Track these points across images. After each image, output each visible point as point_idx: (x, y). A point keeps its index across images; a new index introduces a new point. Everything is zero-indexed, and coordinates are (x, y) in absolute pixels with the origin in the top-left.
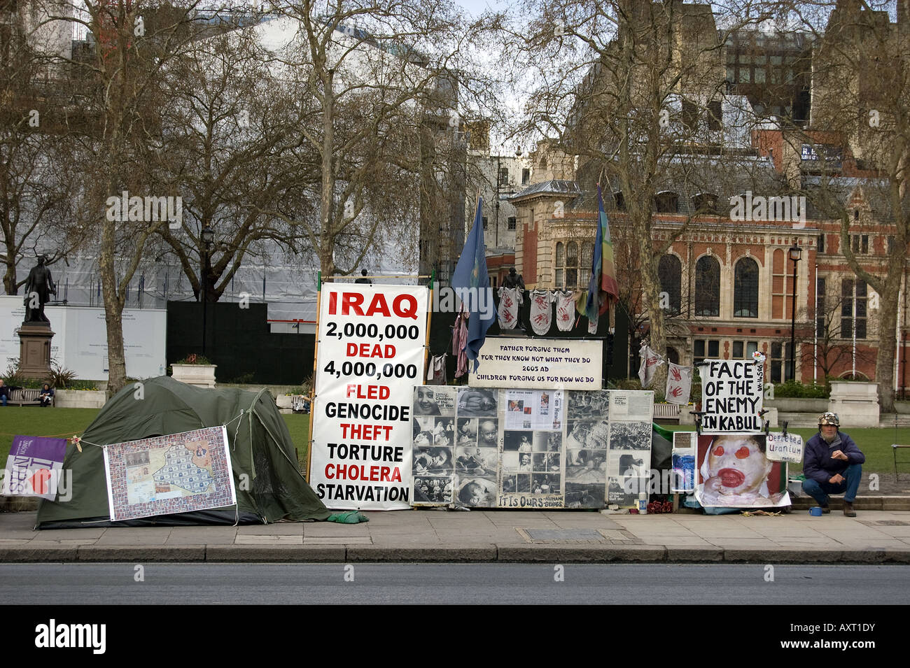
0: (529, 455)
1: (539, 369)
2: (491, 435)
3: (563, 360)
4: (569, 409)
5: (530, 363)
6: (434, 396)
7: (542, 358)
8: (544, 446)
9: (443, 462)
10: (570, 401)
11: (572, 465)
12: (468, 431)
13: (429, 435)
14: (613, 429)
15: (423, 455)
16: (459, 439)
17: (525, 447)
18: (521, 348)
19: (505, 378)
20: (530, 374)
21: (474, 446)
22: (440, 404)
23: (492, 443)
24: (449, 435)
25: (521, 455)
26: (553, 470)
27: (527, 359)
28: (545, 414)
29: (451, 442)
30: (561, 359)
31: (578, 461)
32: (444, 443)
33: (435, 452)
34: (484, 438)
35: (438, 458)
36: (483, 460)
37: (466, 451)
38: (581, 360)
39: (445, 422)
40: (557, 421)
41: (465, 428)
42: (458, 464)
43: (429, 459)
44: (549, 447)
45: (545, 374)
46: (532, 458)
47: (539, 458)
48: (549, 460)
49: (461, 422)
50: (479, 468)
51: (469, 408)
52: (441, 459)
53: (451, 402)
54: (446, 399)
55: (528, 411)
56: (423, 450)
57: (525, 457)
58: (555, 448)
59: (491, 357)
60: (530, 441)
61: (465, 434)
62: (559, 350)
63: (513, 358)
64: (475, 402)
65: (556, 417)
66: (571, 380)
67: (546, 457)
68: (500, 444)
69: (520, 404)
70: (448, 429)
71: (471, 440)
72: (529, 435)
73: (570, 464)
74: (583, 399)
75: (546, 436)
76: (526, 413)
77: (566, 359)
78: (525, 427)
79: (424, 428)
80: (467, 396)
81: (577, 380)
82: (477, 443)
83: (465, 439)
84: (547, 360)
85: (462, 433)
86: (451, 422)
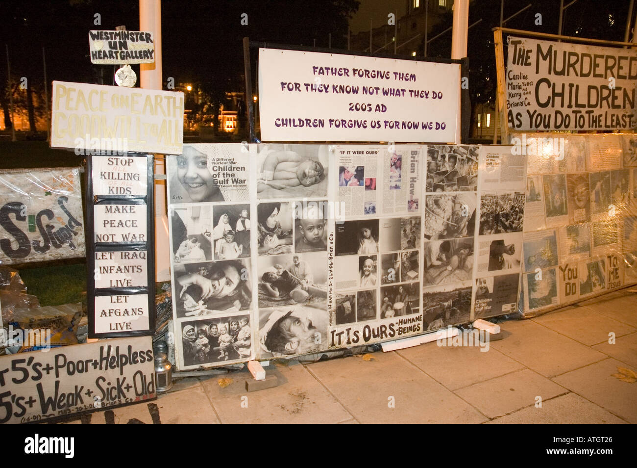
0: (373, 258)
1: (374, 107)
2: (316, 231)
3: (407, 93)
4: (428, 177)
5: (361, 98)
6: (210, 165)
7: (377, 89)
8: (396, 243)
9: (234, 286)
10: (429, 164)
11: (432, 266)
12: (277, 226)
13: (205, 244)
14: (483, 205)
15: (197, 279)
16: (261, 242)
17: (368, 247)
18: (346, 71)
19: (322, 123)
20: (359, 116)
21: (289, 252)
22: (221, 178)
23: (318, 245)
24: (242, 238)
25: (362, 260)
26: (410, 278)
27: (355, 91)
28: (397, 187)
29: (247, 250)
30: (403, 91)
31: (439, 259)
32: (231, 252)
33: (217, 270)
34: (305, 236)
35: (223, 281)
36: (304, 275)
37: (275, 263)
38: (431, 95)
39: (234, 215)
40: (414, 198)
41: (271, 222)
42: (262, 287)
43: (207, 285)
44: (404, 242)
45: (381, 117)
46: (379, 263)
47: (389, 261)
48: (403, 264)
49: (265, 211)
50: (298, 289)
51: (278, 183)
52: (229, 282)
53: (240, 175)
54: (232, 169)
55: (371, 186)
56: (191, 269)
57: (368, 262)
58: (412, 243)
59: (297, 86)
60: (375, 235)
61: (271, 231)
62: (402, 77)
63: (334, 88)
64: (289, 170)
65: (412, 192)
66: (416, 127)
67: (399, 259)
68: (331, 244)
69: (360, 172)
70: (239, 227)
71: (283, 241)
72: (373, 225)
73: (429, 264)
74: (447, 159)
75: (398, 224)
76: (368, 187)
77: (411, 91)
78: (367, 212)
79: (193, 229)
80: (273, 160)
81: (424, 127)
82: (293, 247)
83: (273, 241)
84: (385, 93)
85: (266, 232)
86: (244, 214)
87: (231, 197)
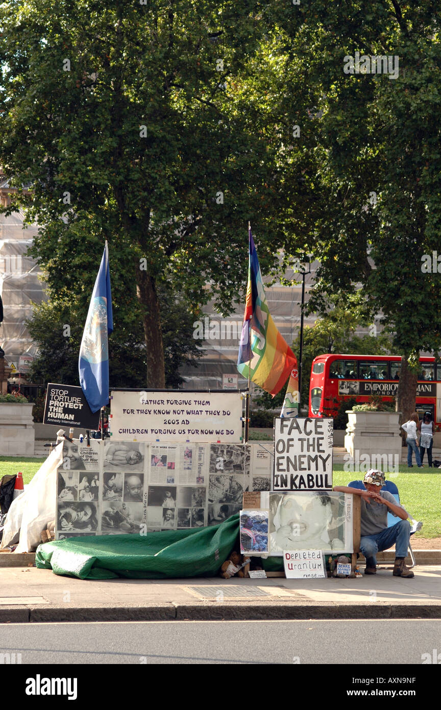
0: (173, 510)
1: (180, 422)
2: (136, 490)
3: (204, 413)
4: (211, 464)
5: (172, 417)
6: (79, 451)
7: (183, 411)
9: (88, 516)
10: (212, 455)
11: (214, 520)
12: (114, 485)
13: (73, 490)
14: (255, 484)
15: (68, 510)
16: (104, 494)
17: (169, 503)
18: (162, 402)
19: (146, 431)
20: (170, 427)
21: (120, 500)
22: (85, 458)
23: (138, 498)
24: (94, 490)
25: (165, 510)
26: (197, 525)
27: (168, 413)
28: (188, 468)
29: (96, 497)
30: (201, 411)
31: (220, 516)
32: (88, 498)
33: (80, 506)
34: (129, 492)
35: (83, 513)
36: (128, 515)
37: (112, 505)
38: (221, 413)
39: (90, 477)
40: (201, 475)
41: (111, 483)
42: (104, 519)
43: (74, 514)
44: (194, 503)
45: (185, 427)
46: (176, 513)
47: (183, 513)
48: (193, 516)
49: (108, 477)
50: (125, 522)
51: (115, 462)
52: (86, 514)
53: (95, 457)
54: (90, 453)
55: (171, 466)
56: (67, 504)
57: (169, 512)
58: (200, 503)
59: (132, 411)
60: (174, 496)
61: (110, 488)
62: (200, 403)
63: (155, 412)
64: (121, 455)
65: (199, 472)
66: (211, 433)
67: (190, 512)
68: (145, 498)
69: (164, 459)
70: (93, 484)
71: (117, 494)
72: (173, 490)
73: (212, 518)
74: (225, 452)
75: (189, 491)
76: (170, 468)
77: (207, 411)
78: (168, 482)
79: (69, 483)
80: (113, 450)
81: (217, 433)
82: (122, 498)
83: (111, 494)
84: (188, 413)
85: (108, 488)
86: (96, 477)
87: (89, 468)
